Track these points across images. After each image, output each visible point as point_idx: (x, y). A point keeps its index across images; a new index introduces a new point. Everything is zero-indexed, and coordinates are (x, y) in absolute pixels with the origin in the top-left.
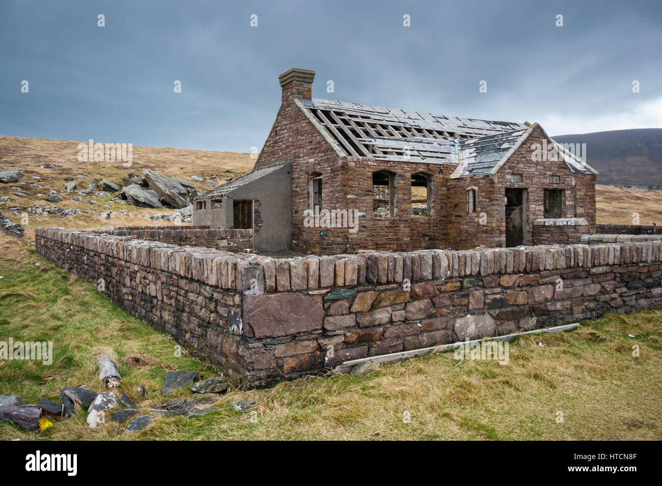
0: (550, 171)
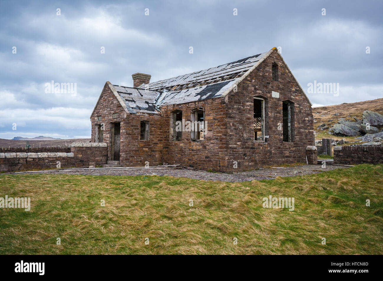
0: (113, 110)
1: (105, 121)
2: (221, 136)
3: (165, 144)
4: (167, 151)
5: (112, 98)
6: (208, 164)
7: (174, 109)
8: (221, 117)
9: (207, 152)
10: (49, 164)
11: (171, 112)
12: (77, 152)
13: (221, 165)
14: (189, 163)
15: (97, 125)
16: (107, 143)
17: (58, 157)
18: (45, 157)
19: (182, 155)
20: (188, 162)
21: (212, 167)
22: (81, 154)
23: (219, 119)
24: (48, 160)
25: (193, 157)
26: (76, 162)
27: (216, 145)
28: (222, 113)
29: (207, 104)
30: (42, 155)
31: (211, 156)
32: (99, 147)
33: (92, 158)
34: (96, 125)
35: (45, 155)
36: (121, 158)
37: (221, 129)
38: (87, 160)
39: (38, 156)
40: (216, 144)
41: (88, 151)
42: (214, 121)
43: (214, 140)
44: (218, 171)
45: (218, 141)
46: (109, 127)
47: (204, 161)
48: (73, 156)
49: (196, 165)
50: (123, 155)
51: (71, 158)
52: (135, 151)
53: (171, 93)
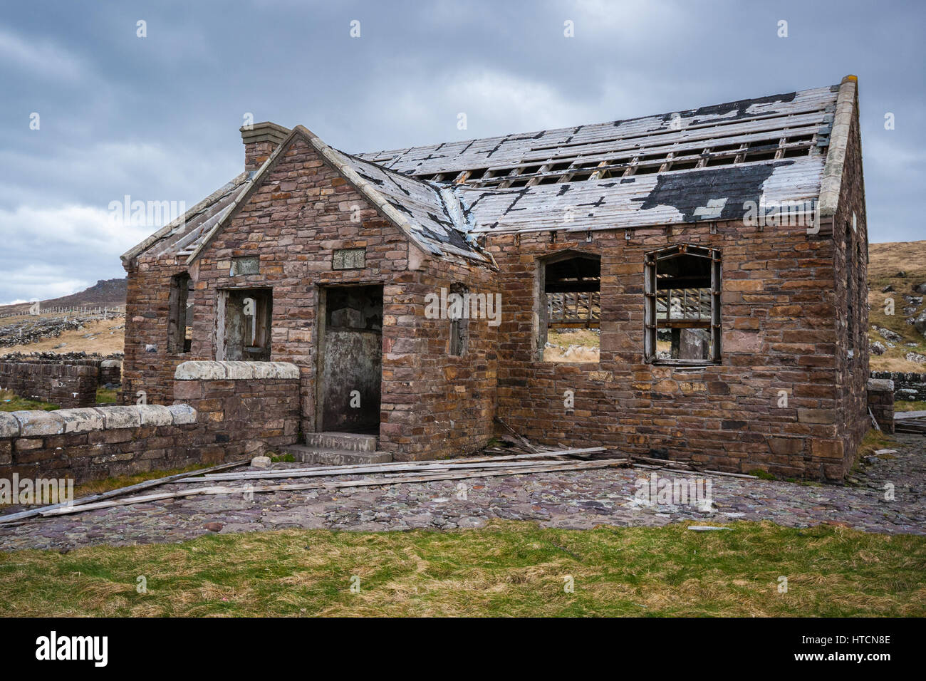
1: (285, 277)
2: (808, 351)
3: (508, 370)
4: (514, 395)
5: (331, 191)
6: (743, 449)
7: (553, 248)
8: (809, 283)
9: (730, 405)
10: (107, 462)
11: (538, 258)
12: (209, 403)
13: (817, 453)
14: (642, 441)
15: (222, 290)
16: (298, 363)
17: (142, 425)
18: (94, 429)
19: (596, 412)
20: (638, 438)
21: (765, 461)
22: (219, 411)
23: (798, 293)
24: (103, 440)
25: (660, 421)
26: (203, 444)
27: (780, 382)
28: (812, 271)
29: (730, 238)
30: (80, 419)
31: (756, 421)
32: (275, 381)
33: (255, 425)
34: (218, 290)
35: (93, 418)
36: (385, 426)
37: (810, 326)
38: (238, 433)
39: (65, 426)
40: (780, 378)
41: (243, 395)
42: (773, 297)
43: (770, 362)
44: (798, 476)
45: (792, 370)
46: (311, 302)
47: (723, 436)
48: (193, 420)
49: (680, 450)
50: (395, 413)
51: (186, 427)
52: (438, 396)
53: (482, 193)
